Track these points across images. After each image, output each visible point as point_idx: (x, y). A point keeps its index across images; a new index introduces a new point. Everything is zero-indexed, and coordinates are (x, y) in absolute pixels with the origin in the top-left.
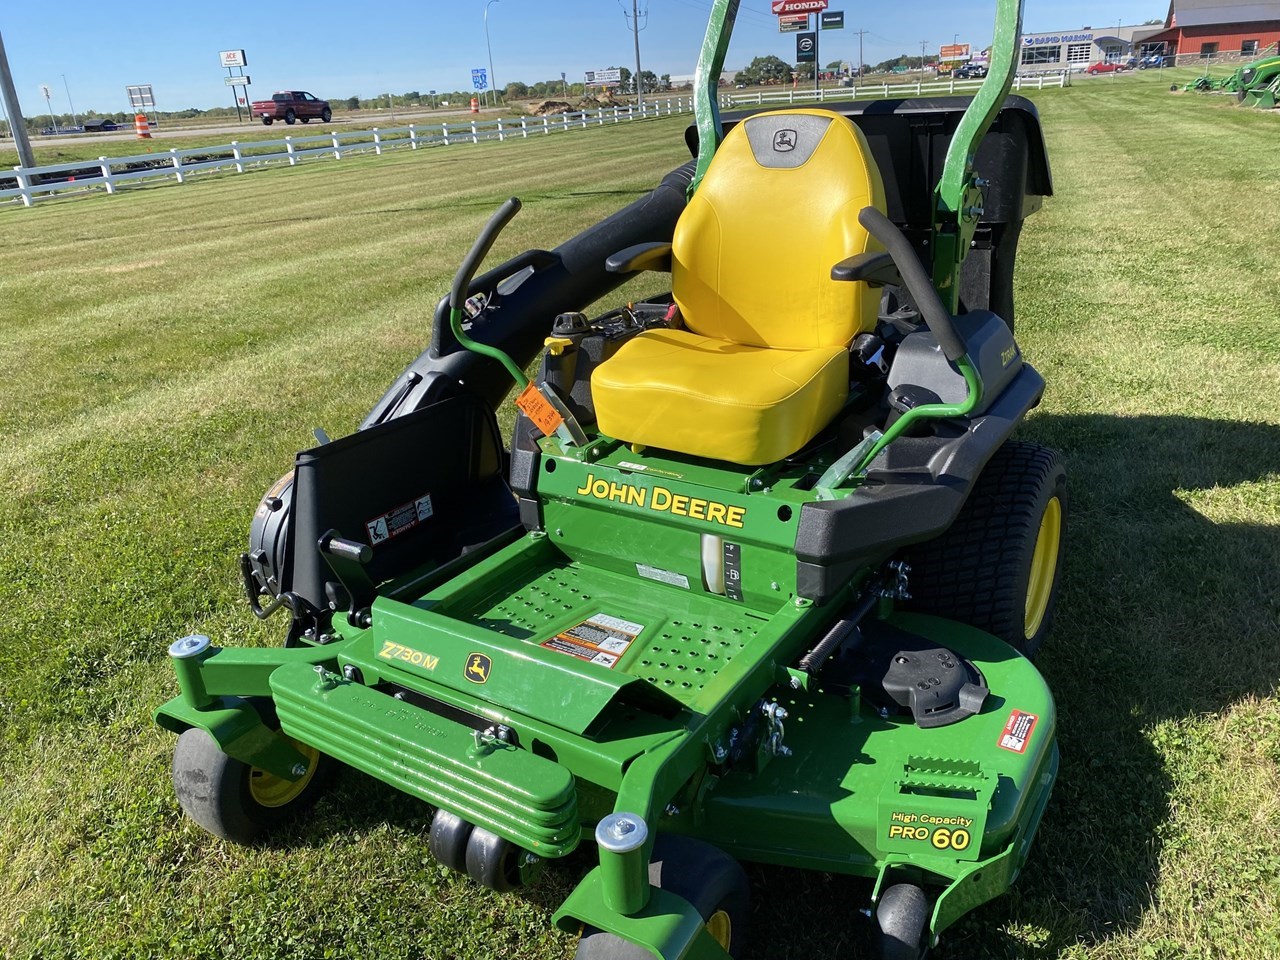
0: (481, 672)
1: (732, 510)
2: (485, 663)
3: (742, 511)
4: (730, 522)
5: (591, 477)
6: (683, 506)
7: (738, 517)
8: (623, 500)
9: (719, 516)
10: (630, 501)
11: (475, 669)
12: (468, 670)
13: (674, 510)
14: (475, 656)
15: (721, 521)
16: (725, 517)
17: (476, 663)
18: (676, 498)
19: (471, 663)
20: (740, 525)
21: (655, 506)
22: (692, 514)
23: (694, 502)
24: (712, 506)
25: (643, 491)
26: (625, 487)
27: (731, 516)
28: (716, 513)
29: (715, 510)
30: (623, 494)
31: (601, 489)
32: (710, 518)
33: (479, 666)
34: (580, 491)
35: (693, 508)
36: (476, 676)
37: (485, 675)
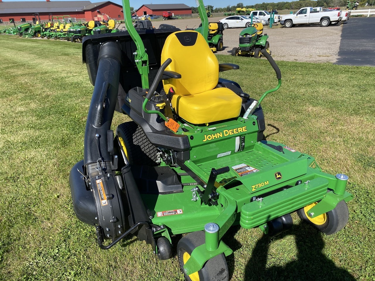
0: (280, 176)
1: (243, 128)
2: (279, 174)
3: (246, 127)
4: (244, 131)
5: (205, 136)
6: (232, 132)
7: (245, 129)
8: (217, 138)
9: (241, 130)
10: (219, 137)
11: (278, 176)
12: (276, 178)
13: (231, 134)
14: (276, 174)
15: (242, 131)
16: (242, 130)
17: (277, 175)
18: (230, 131)
19: (276, 176)
20: (246, 130)
21: (225, 135)
22: (235, 133)
23: (234, 130)
24: (239, 129)
25: (221, 133)
26: (216, 134)
27: (244, 129)
28: (240, 130)
29: (240, 129)
30: (216, 136)
31: (209, 138)
32: (239, 132)
33: (278, 175)
34: (204, 141)
35: (235, 131)
36: (279, 178)
37: (281, 176)
